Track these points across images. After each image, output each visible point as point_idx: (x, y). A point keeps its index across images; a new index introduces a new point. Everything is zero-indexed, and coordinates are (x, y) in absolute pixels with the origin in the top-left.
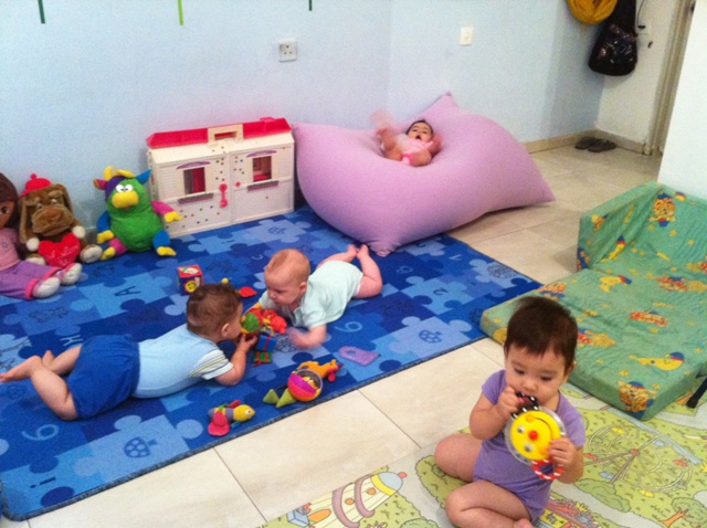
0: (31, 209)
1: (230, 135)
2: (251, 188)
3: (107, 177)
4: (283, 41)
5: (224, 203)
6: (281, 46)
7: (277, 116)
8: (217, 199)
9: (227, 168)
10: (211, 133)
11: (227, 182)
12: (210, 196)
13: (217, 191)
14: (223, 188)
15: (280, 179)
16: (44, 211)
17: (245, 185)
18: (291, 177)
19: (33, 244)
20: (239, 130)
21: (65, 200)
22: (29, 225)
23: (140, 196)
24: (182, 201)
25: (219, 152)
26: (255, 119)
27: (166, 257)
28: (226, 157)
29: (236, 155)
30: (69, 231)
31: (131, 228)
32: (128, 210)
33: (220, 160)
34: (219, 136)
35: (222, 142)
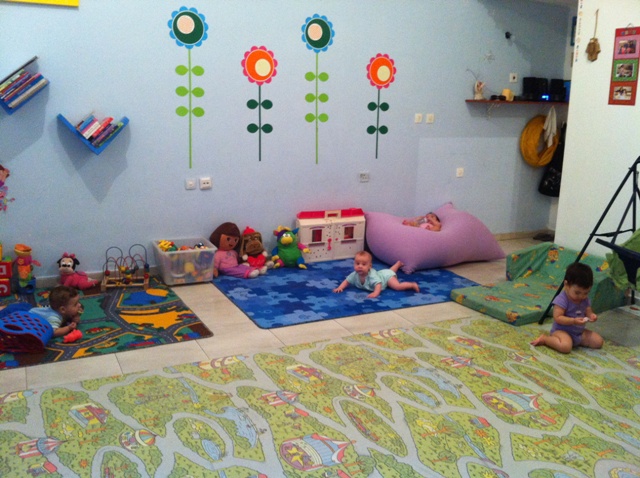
0: (246, 241)
1: (335, 215)
2: (343, 242)
3: (279, 230)
4: (363, 172)
5: (329, 248)
6: (362, 175)
7: (358, 207)
8: (327, 246)
9: (332, 230)
10: (327, 213)
11: (332, 238)
12: (323, 244)
13: (326, 242)
14: (330, 240)
15: (357, 239)
16: (252, 243)
17: (340, 240)
18: (363, 238)
19: (245, 257)
20: (339, 213)
21: (260, 240)
22: (244, 249)
23: (294, 239)
24: (311, 245)
25: (329, 222)
26: (347, 208)
27: (302, 269)
28: (333, 225)
29: (337, 225)
30: (260, 253)
31: (288, 254)
32: (287, 245)
33: (330, 226)
34: (330, 215)
35: (331, 218)
